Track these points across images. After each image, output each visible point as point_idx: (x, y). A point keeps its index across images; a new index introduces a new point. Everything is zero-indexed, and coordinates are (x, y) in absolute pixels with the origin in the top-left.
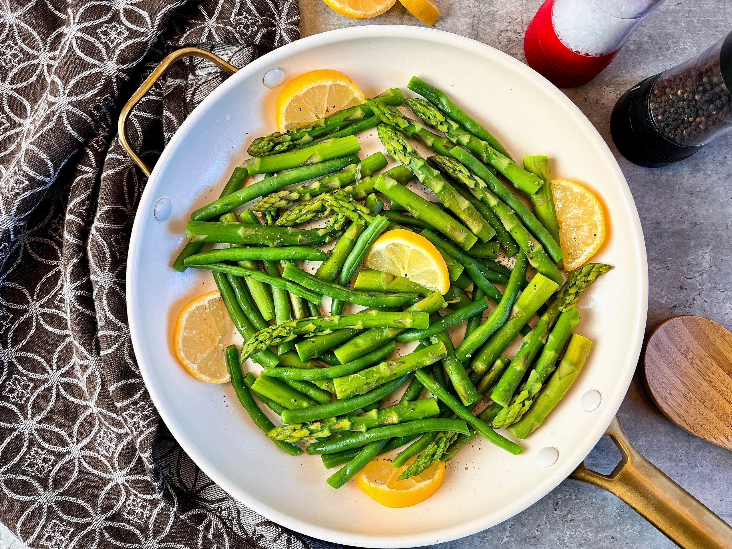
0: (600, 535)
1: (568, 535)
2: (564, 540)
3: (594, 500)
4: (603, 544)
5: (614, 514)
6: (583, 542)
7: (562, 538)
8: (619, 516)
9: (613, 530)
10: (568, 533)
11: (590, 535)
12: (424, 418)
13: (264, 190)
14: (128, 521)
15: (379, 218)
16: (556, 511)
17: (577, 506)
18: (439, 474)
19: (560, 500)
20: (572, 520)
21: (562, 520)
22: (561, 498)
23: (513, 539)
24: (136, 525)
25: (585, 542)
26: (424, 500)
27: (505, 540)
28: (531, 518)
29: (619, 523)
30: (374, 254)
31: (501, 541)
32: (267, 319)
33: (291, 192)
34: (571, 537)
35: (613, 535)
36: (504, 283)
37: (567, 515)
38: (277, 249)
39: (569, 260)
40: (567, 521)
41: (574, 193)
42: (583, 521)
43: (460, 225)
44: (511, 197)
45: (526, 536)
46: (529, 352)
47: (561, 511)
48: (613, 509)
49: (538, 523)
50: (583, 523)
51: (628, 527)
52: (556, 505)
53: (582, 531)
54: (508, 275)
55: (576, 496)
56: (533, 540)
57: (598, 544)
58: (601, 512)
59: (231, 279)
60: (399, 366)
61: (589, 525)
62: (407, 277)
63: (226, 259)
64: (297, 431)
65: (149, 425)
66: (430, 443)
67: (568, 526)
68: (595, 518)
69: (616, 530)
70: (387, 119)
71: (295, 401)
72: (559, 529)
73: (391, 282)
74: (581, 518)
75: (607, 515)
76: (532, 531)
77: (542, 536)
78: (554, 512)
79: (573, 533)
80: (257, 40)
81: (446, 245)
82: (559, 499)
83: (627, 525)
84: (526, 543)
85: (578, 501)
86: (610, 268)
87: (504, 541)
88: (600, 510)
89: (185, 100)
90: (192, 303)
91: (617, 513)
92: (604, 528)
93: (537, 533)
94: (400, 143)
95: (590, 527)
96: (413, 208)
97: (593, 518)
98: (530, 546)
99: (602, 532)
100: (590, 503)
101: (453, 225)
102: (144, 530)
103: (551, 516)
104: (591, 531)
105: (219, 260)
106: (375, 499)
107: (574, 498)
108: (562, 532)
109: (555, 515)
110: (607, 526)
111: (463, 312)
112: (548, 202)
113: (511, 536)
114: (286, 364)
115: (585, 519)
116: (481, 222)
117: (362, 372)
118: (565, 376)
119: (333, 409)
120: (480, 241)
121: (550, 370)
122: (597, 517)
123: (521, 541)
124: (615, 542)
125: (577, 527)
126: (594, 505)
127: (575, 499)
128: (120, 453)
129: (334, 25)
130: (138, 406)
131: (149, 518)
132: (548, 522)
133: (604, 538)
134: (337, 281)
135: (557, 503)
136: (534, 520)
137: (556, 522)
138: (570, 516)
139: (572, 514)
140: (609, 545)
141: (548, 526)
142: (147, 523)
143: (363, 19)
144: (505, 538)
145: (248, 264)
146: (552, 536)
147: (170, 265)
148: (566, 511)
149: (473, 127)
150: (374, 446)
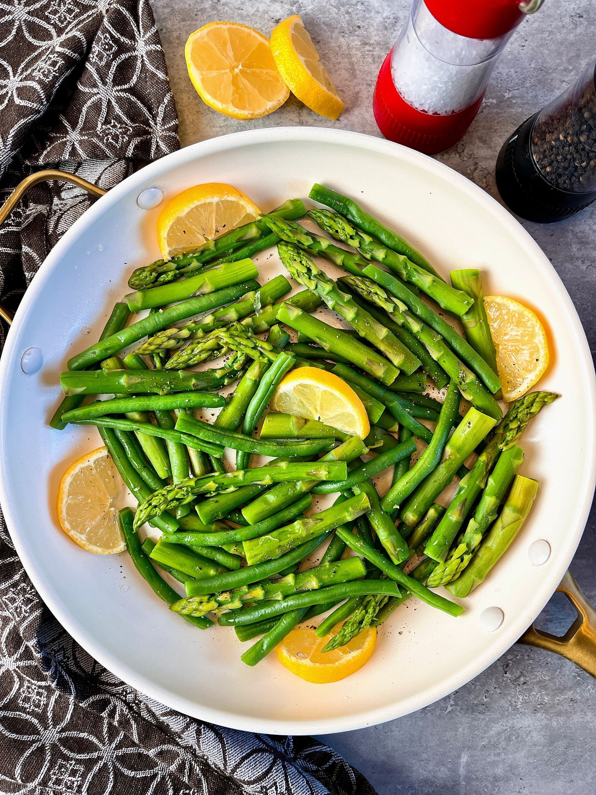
0: (557, 698)
1: (521, 700)
2: (516, 706)
3: (549, 659)
4: (561, 707)
5: (573, 674)
6: (539, 706)
7: (514, 703)
8: (579, 676)
9: (572, 692)
10: (521, 697)
11: (547, 698)
12: (349, 581)
13: (148, 330)
14: (24, 710)
15: (283, 356)
16: (506, 673)
17: (530, 667)
18: (369, 642)
19: (510, 662)
20: (525, 683)
21: (513, 684)
22: (511, 660)
23: (458, 708)
24: (33, 713)
25: (541, 707)
26: (353, 673)
27: (450, 709)
28: (478, 684)
29: (578, 684)
30: (281, 396)
31: (445, 711)
32: (163, 478)
33: (180, 329)
34: (525, 702)
35: (572, 697)
36: (435, 420)
37: (519, 677)
38: (168, 397)
39: (509, 389)
40: (519, 685)
41: (511, 311)
42: (537, 684)
43: (378, 357)
44: (437, 319)
45: (473, 703)
46: (466, 499)
47: (512, 673)
48: (571, 668)
49: (486, 688)
50: (538, 686)
51: (589, 687)
52: (506, 668)
53: (536, 695)
54: (438, 409)
55: (528, 656)
56: (481, 708)
57: (556, 708)
58: (557, 673)
59: (119, 434)
60: (316, 523)
61: (545, 687)
62: (321, 421)
63: (110, 412)
64: (204, 604)
65: (32, 610)
66: (357, 608)
67: (521, 690)
68: (552, 679)
69: (575, 691)
70: (287, 236)
71: (201, 569)
72: (511, 694)
73: (303, 427)
74: (535, 681)
75: (564, 675)
76: (480, 698)
77: (492, 702)
78: (504, 675)
79: (527, 698)
80: (130, 152)
81: (364, 382)
82: (510, 660)
83: (588, 686)
84: (473, 711)
85: (531, 662)
86: (556, 396)
87: (448, 711)
88: (556, 670)
89: (47, 231)
90: (75, 465)
91: (577, 673)
92: (561, 690)
93: (485, 700)
94: (303, 265)
95: (546, 690)
96: (323, 340)
97: (549, 680)
98: (478, 714)
99: (560, 695)
100: (545, 663)
101: (371, 358)
102: (42, 718)
103: (501, 680)
104: (548, 695)
105: (101, 415)
106: (297, 675)
107: (527, 658)
108: (515, 697)
109: (505, 679)
110: (565, 688)
111: (387, 457)
112: (481, 323)
113: (456, 704)
114: (187, 527)
115: (540, 681)
116: (403, 352)
117: (275, 533)
118: (508, 525)
119: (243, 577)
120: (402, 373)
121: (491, 519)
122: (554, 678)
123: (468, 709)
124: (575, 705)
125: (531, 690)
126: (549, 665)
127: (528, 660)
128: (7, 637)
129: (221, 127)
130: (19, 588)
131: (46, 705)
132: (497, 686)
133: (563, 700)
134: (240, 429)
135: (507, 665)
136: (481, 686)
137: (507, 686)
138: (522, 679)
139: (525, 676)
140: (568, 708)
141: (498, 691)
142: (45, 711)
143: (251, 119)
144: (449, 706)
145: (136, 416)
146: (503, 702)
147: (46, 423)
148: (518, 673)
149: (389, 239)
150: (293, 615)
